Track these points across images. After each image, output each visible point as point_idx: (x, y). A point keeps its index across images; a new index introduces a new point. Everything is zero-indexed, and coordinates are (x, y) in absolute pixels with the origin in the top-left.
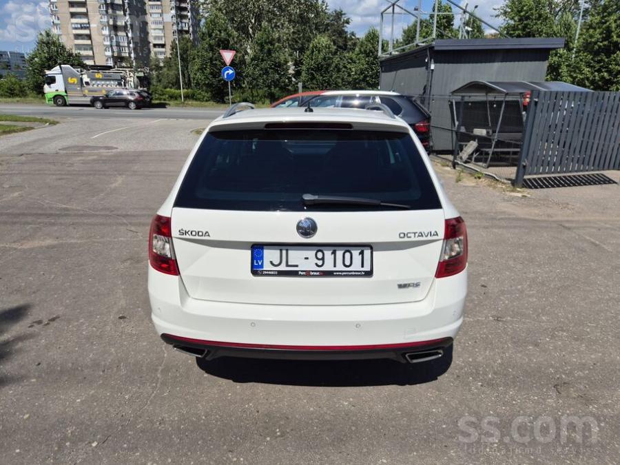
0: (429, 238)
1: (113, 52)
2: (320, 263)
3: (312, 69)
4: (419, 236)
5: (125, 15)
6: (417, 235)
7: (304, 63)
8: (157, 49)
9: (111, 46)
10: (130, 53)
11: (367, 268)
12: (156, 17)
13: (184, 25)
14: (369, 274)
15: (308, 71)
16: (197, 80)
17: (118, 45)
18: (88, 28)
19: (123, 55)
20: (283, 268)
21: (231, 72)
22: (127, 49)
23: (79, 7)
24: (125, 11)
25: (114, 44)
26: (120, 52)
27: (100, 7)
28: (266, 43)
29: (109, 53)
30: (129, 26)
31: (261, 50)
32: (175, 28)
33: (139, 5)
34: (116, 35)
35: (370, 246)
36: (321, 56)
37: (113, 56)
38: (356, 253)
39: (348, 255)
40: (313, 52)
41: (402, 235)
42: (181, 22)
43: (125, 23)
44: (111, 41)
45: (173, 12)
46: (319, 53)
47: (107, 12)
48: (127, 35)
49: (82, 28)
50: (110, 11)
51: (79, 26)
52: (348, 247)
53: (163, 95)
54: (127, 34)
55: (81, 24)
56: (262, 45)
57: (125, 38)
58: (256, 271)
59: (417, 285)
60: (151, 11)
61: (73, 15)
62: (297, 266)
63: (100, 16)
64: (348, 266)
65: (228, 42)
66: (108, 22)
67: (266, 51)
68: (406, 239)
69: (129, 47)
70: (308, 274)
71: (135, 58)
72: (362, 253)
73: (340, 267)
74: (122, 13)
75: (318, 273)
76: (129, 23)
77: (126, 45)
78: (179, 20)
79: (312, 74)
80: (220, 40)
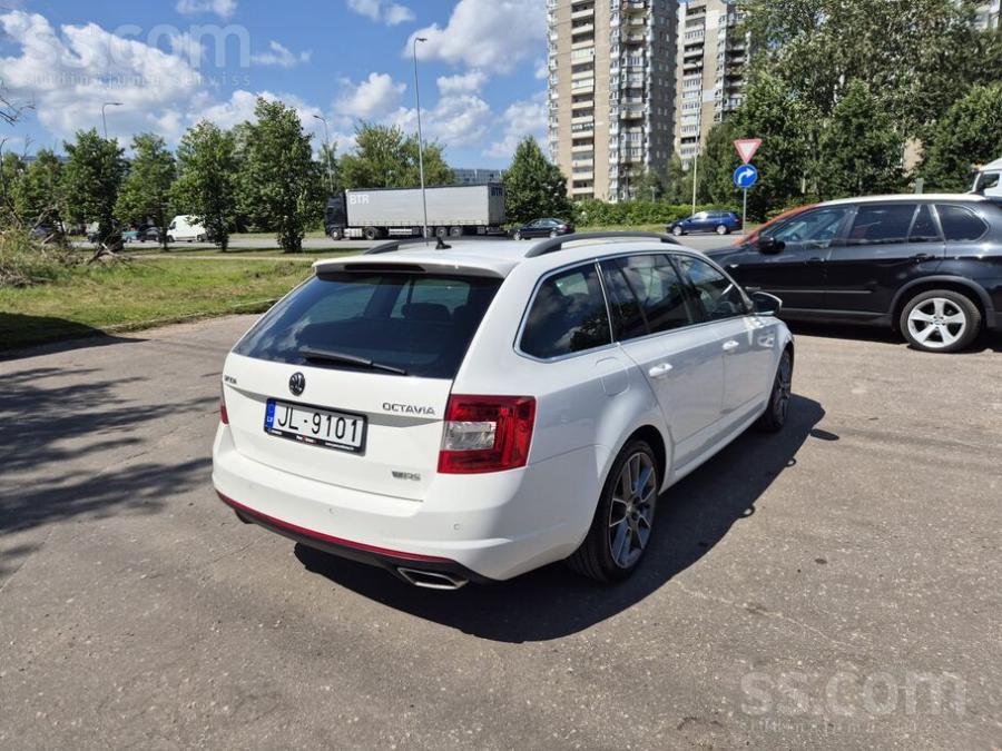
0: (422, 415)
1: (620, 157)
2: (316, 429)
3: (952, 152)
4: (407, 410)
5: (644, 102)
6: (405, 409)
7: (935, 141)
8: (687, 146)
9: (619, 149)
10: (643, 157)
11: (357, 443)
12: (692, 98)
13: (733, 102)
14: (360, 450)
15: (942, 154)
16: (722, 189)
17: (628, 147)
18: (592, 128)
19: (633, 160)
20: (286, 428)
21: (749, 173)
22: (640, 150)
23: (584, 100)
24: (644, 96)
25: (623, 145)
26: (629, 156)
27: (611, 97)
28: (855, 115)
29: (614, 160)
30: (647, 117)
31: (845, 129)
32: (720, 108)
33: (666, 85)
34: (628, 133)
35: (365, 417)
36: (977, 125)
37: (619, 164)
38: (349, 422)
39: (341, 423)
40: (958, 118)
41: (387, 406)
42: (730, 99)
43: (643, 113)
44: (620, 143)
45: (720, 85)
46: (972, 119)
47: (619, 101)
48: (643, 132)
49: (584, 129)
50: (624, 100)
51: (581, 127)
52: (343, 414)
53: (668, 215)
54: (643, 129)
55: (583, 124)
56: (847, 120)
57: (640, 135)
58: (268, 427)
59: (416, 477)
60: (685, 90)
61: (576, 113)
62: (296, 428)
63: (609, 109)
64: (340, 438)
65: (783, 121)
66: (619, 116)
67: (852, 128)
68: (391, 412)
69: (643, 148)
70: (304, 439)
71: (650, 163)
72: (354, 424)
73: (333, 438)
74: (640, 99)
75: (312, 441)
76: (647, 113)
77: (640, 144)
78: (727, 95)
79: (951, 160)
80: (767, 120)
